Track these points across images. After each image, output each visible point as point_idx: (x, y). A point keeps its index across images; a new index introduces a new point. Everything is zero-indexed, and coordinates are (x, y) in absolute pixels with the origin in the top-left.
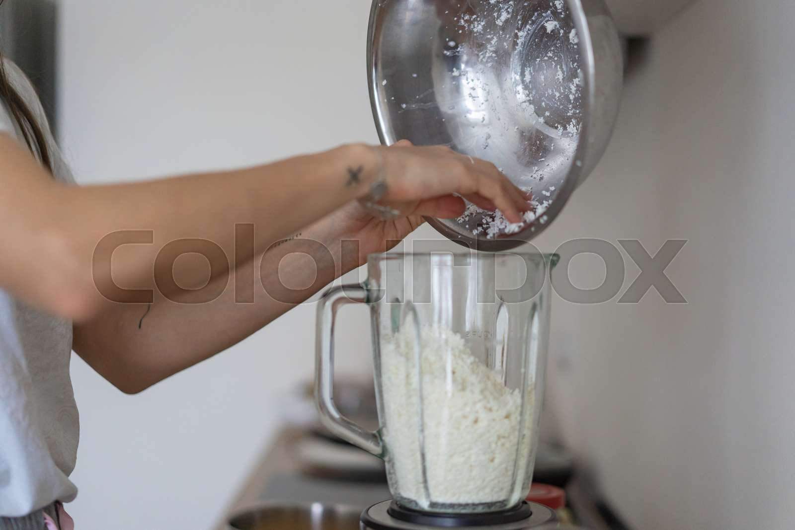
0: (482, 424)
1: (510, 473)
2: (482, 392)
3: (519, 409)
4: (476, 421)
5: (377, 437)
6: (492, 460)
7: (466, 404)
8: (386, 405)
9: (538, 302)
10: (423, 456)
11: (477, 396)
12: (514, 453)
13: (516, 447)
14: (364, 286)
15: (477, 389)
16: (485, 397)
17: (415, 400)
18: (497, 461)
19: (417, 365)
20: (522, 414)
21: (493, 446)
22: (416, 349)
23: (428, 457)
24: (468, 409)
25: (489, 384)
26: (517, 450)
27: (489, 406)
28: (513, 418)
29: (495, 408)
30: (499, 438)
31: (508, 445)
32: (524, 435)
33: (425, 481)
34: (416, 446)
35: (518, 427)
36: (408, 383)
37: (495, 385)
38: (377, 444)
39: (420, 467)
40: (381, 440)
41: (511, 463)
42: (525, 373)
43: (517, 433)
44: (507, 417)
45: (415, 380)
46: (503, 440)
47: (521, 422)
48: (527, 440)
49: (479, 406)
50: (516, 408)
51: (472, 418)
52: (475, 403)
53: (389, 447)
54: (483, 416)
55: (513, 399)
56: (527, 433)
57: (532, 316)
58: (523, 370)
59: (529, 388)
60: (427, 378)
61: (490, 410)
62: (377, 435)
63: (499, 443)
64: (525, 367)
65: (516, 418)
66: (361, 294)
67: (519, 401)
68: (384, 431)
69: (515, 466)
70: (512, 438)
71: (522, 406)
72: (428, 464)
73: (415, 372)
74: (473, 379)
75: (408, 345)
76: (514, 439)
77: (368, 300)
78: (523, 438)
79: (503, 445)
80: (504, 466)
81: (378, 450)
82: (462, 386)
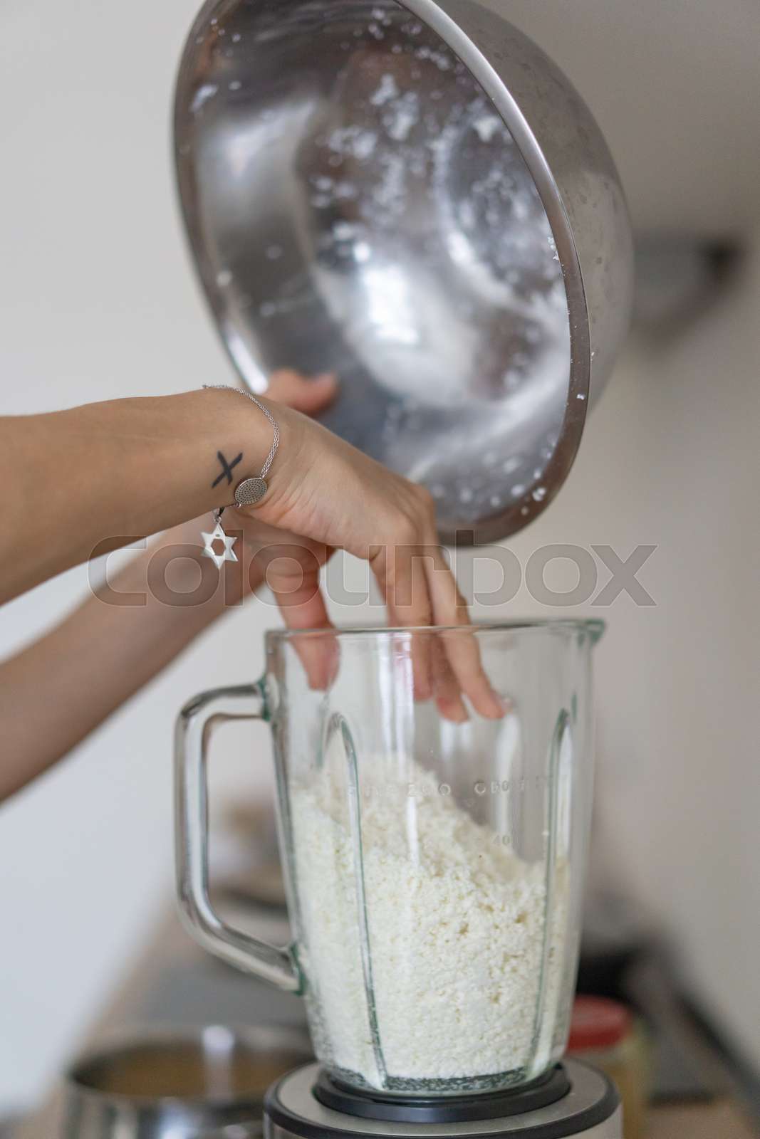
0: (475, 935)
1: (529, 1020)
2: (473, 877)
3: (542, 904)
4: (463, 931)
5: (288, 959)
6: (496, 999)
7: (445, 901)
8: (302, 901)
9: (569, 708)
10: (371, 994)
11: (465, 885)
12: (536, 983)
13: (538, 973)
14: (258, 688)
15: (464, 875)
16: (478, 885)
17: (352, 894)
18: (504, 1000)
19: (355, 831)
20: (546, 913)
21: (497, 972)
22: (351, 801)
23: (379, 998)
24: (448, 909)
25: (488, 861)
26: (541, 978)
27: (486, 901)
28: (530, 920)
29: (498, 905)
30: (506, 958)
31: (522, 970)
32: (552, 949)
33: (376, 1041)
34: (358, 975)
35: (540, 937)
36: (339, 864)
37: (498, 860)
38: (291, 973)
39: (365, 1014)
40: (298, 965)
41: (531, 1003)
42: (549, 837)
43: (539, 948)
44: (520, 919)
45: (351, 858)
46: (513, 962)
47: (545, 927)
48: (558, 958)
49: (468, 903)
50: (537, 904)
51: (455, 925)
52: (461, 897)
53: (312, 976)
54: (478, 921)
55: (531, 885)
56: (558, 944)
57: (560, 734)
58: (546, 833)
59: (559, 865)
60: (372, 856)
61: (490, 909)
62: (289, 954)
63: (507, 969)
64: (550, 829)
65: (537, 921)
66: (251, 705)
67: (540, 889)
68: (301, 949)
69: (537, 1006)
70: (529, 957)
71: (546, 899)
72: (380, 1010)
73: (351, 843)
74: (457, 853)
75: (338, 795)
76: (534, 959)
77: (265, 714)
78: (551, 955)
79: (514, 970)
80: (517, 1007)
81: (291, 983)
82: (437, 865)
